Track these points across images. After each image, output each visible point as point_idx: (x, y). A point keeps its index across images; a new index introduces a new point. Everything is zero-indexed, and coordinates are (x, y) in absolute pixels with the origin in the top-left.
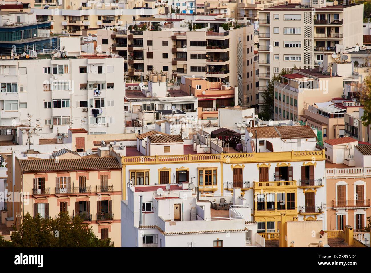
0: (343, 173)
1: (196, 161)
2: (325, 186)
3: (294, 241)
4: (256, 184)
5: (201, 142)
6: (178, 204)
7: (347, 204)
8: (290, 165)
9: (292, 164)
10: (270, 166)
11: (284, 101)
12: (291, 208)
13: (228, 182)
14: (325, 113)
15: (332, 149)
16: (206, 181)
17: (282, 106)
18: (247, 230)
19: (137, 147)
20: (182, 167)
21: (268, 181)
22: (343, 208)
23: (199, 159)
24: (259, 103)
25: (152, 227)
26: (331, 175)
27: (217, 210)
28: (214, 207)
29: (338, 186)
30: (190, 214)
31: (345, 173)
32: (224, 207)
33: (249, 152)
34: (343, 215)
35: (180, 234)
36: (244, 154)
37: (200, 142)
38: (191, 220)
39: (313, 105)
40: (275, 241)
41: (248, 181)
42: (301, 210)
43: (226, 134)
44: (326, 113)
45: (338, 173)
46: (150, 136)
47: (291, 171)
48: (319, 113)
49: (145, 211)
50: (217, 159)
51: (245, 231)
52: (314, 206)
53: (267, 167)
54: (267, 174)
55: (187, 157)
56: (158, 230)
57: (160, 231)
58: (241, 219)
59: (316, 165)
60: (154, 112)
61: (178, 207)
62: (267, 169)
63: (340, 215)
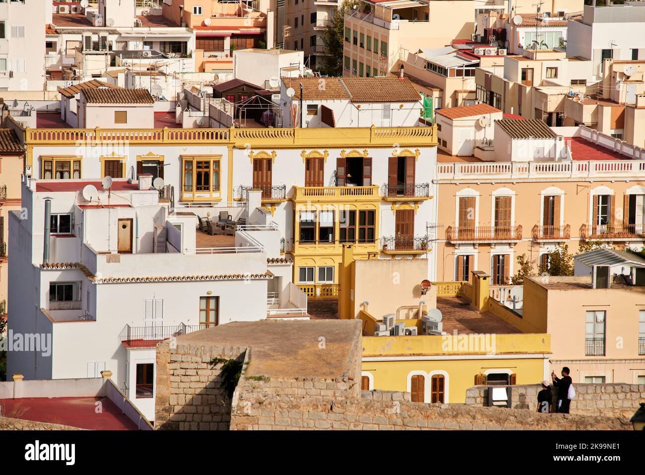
0: (471, 172)
1: (179, 141)
2: (435, 197)
3: (368, 301)
4: (298, 191)
5: (192, 106)
6: (128, 219)
7: (477, 235)
8: (368, 154)
9: (371, 153)
10: (328, 155)
11: (362, 45)
12: (366, 239)
13: (243, 185)
14: (439, 67)
15: (451, 125)
16: (199, 182)
17: (359, 54)
18: (271, 276)
19: (60, 113)
20: (150, 154)
21: (323, 186)
22: (469, 242)
23: (185, 138)
24: (315, 52)
25: (71, 265)
26: (448, 176)
27: (211, 235)
28: (205, 228)
29: (460, 198)
30: (152, 241)
31: (474, 172)
32: (226, 228)
33: (286, 127)
34: (468, 257)
35: (128, 281)
36: (276, 130)
37: (190, 107)
38: (153, 252)
39: (416, 53)
40: (330, 300)
41: (282, 185)
42: (386, 246)
43: (241, 92)
44: (442, 68)
45: (462, 172)
46: (86, 90)
47: (369, 167)
48: (428, 68)
49: (56, 232)
50: (221, 138)
51: (267, 277)
52: (413, 236)
53: (320, 157)
54: (321, 172)
55: (161, 133)
56: (82, 272)
57: (86, 273)
58: (260, 251)
59: (419, 156)
60: (106, 54)
61: (128, 225)
62: (321, 161)
63: (464, 256)
